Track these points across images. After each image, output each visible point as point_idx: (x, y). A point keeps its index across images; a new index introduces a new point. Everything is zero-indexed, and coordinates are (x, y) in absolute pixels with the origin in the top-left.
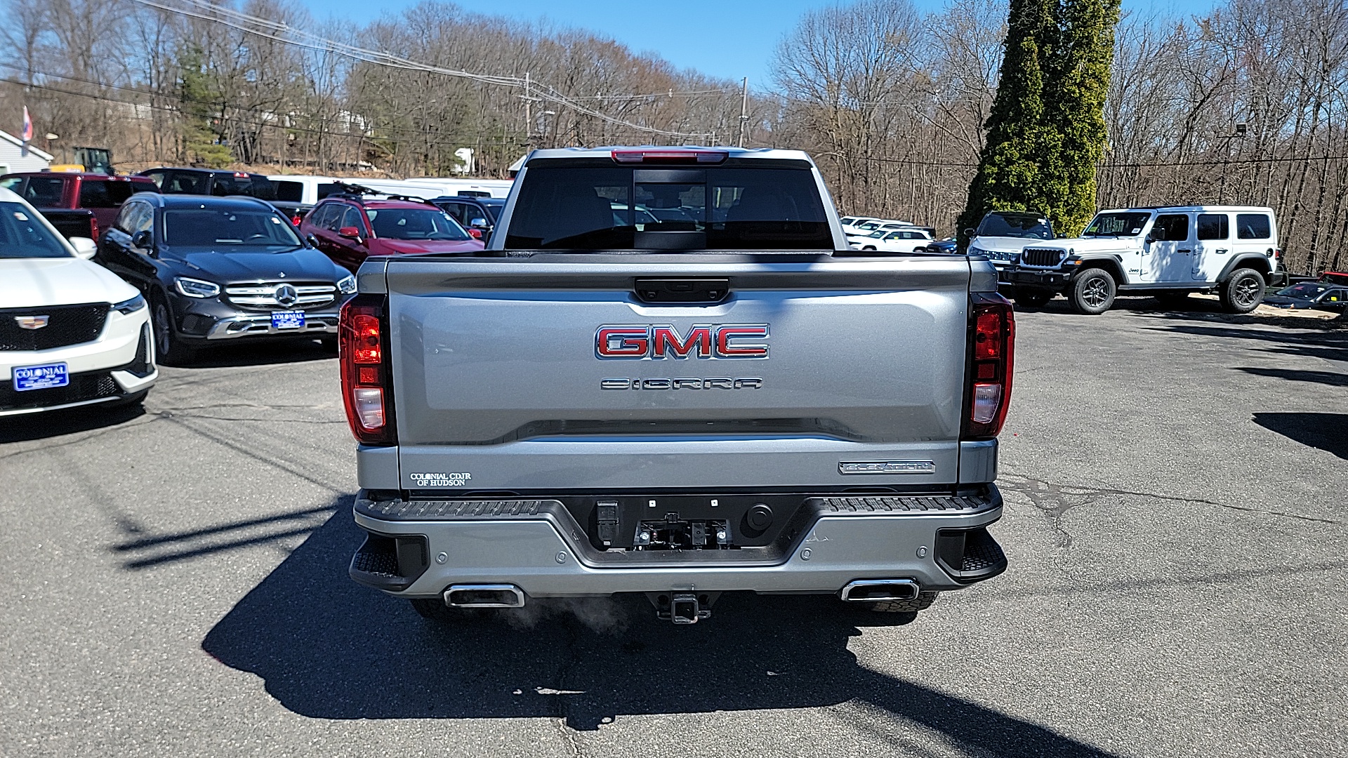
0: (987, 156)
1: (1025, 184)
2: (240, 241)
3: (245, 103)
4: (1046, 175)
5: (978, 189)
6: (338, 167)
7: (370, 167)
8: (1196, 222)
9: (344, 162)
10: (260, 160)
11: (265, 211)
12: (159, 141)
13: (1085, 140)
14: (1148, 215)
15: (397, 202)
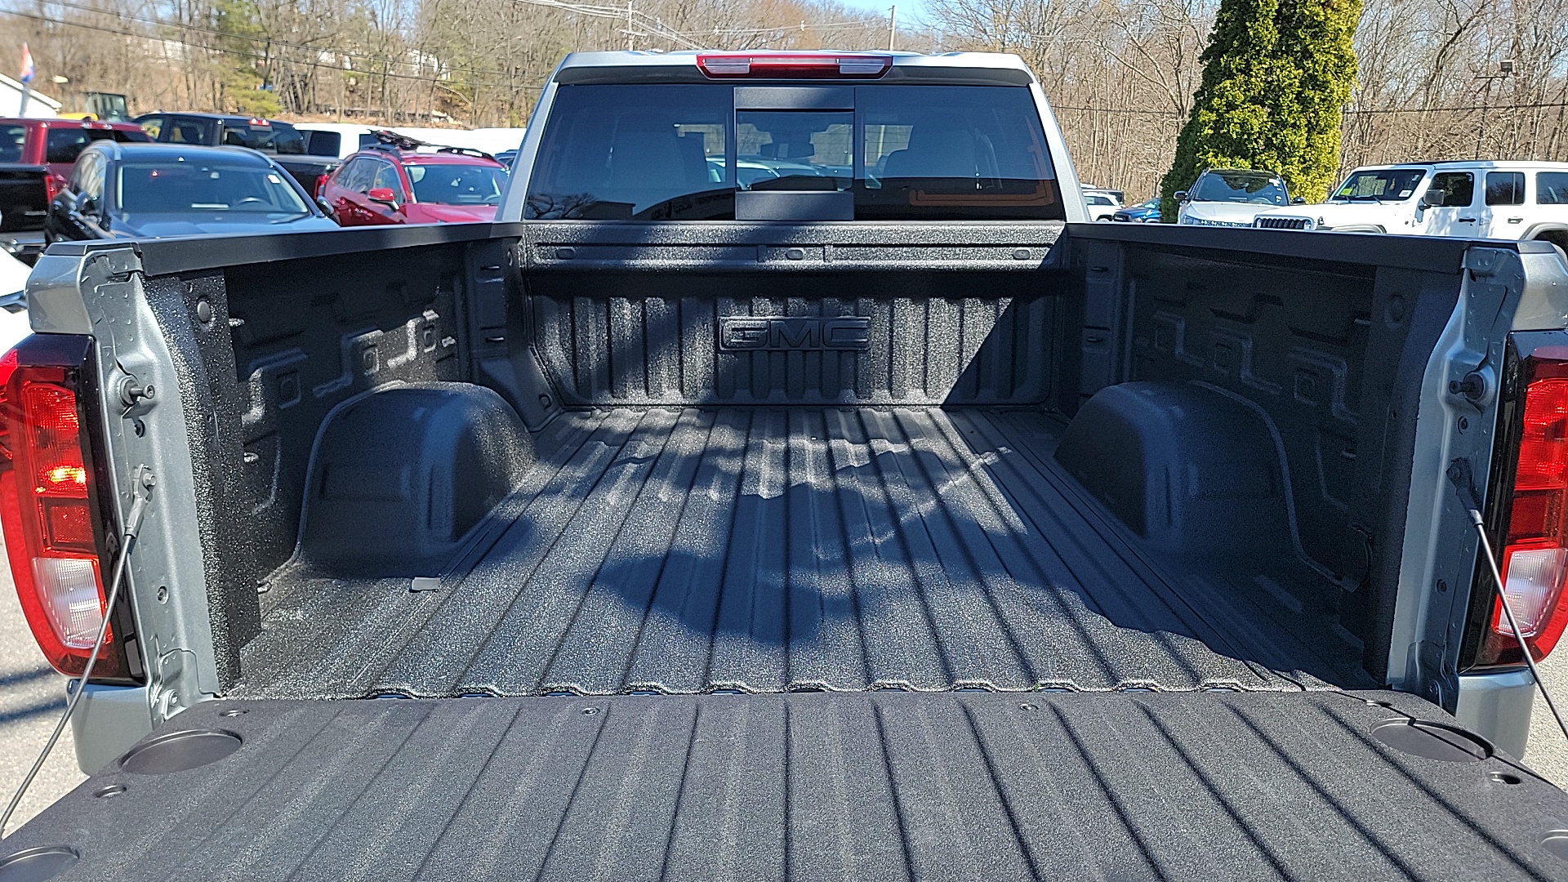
0: (1203, 98)
1: (1249, 135)
2: (226, 206)
3: (294, 39)
4: (1277, 123)
5: (1189, 142)
6: (407, 117)
7: (445, 118)
8: (1485, 181)
9: (413, 112)
10: (313, 108)
11: (261, 166)
12: (192, 86)
13: (1330, 77)
14: (1423, 172)
15: (447, 155)
